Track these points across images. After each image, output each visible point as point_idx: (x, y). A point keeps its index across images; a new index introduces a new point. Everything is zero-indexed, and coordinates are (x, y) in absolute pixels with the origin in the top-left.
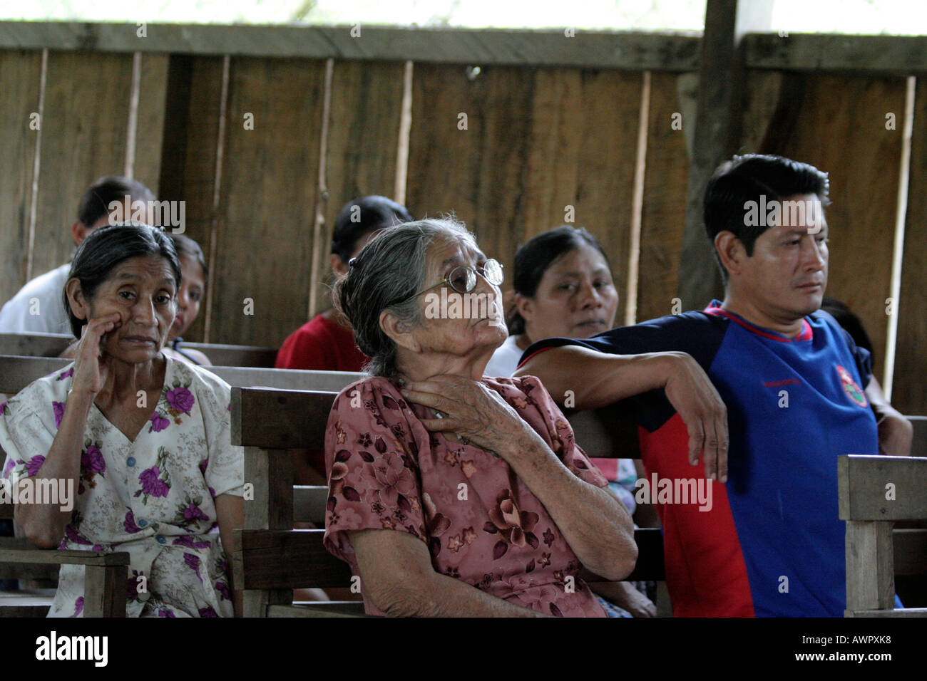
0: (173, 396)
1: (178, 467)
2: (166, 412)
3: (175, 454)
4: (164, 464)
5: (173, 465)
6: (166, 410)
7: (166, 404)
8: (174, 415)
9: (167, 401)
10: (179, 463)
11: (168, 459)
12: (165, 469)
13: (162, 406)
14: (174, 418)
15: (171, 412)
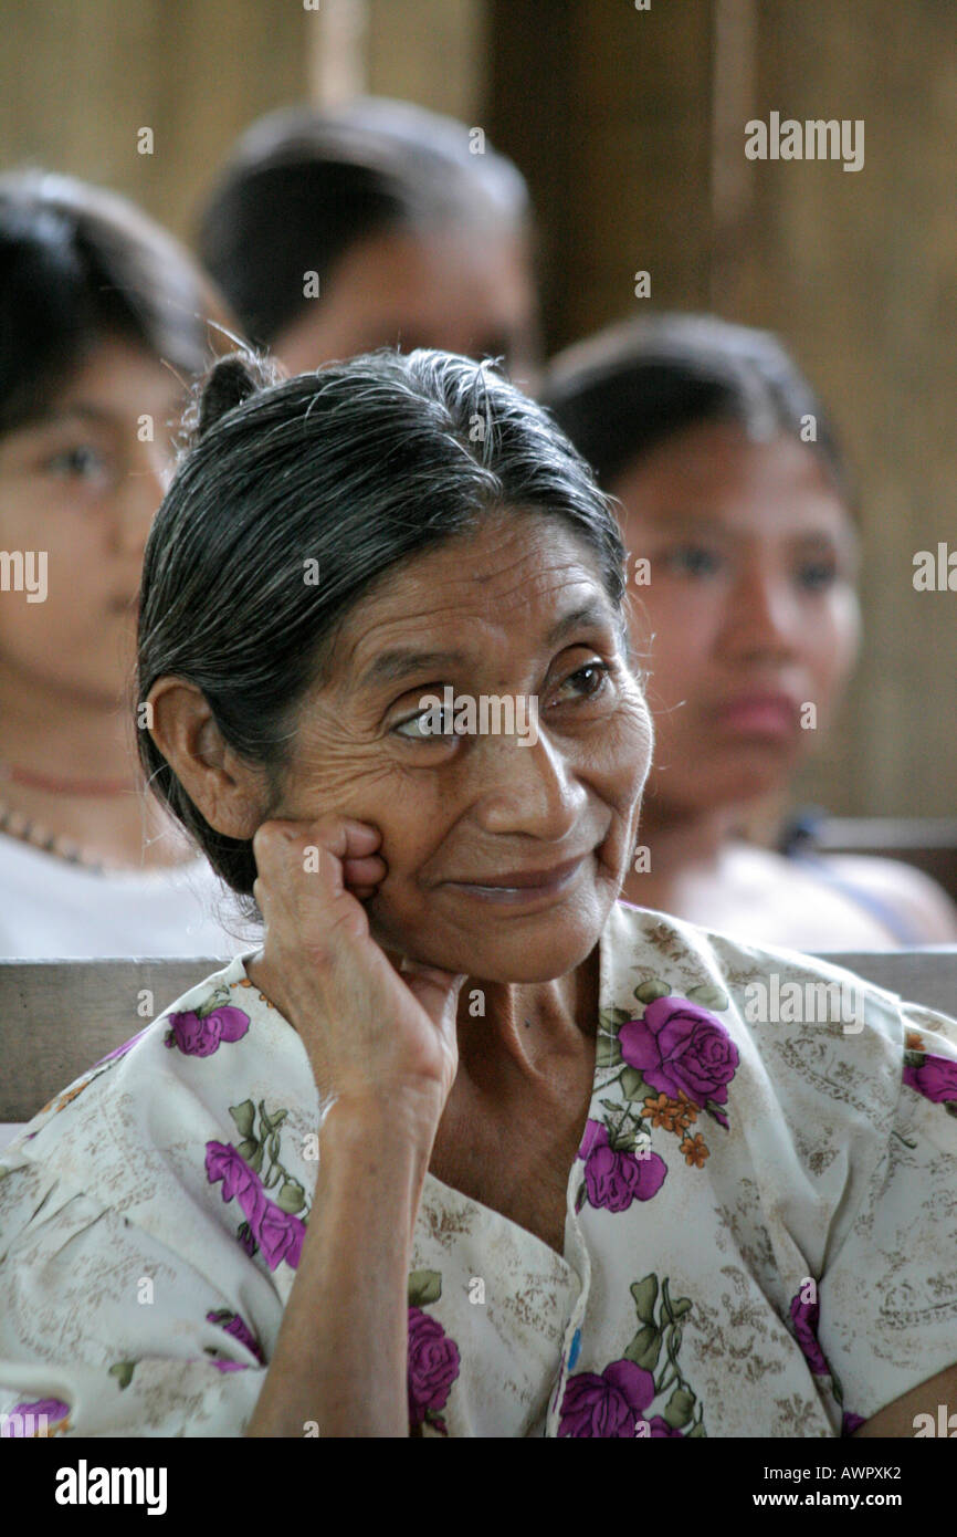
0: (647, 1040)
1: (742, 1363)
2: (639, 1124)
3: (718, 1304)
4: (674, 1353)
5: (718, 1353)
6: (637, 1109)
7: (629, 1081)
8: (677, 1127)
9: (631, 1068)
10: (742, 1344)
11: (688, 1331)
12: (678, 1376)
13: (614, 1093)
14: (676, 1140)
15: (659, 1116)
